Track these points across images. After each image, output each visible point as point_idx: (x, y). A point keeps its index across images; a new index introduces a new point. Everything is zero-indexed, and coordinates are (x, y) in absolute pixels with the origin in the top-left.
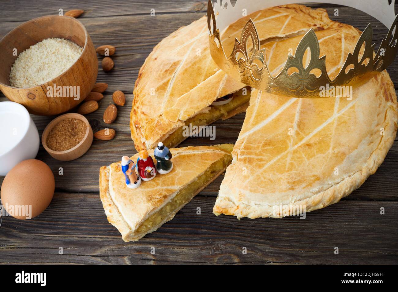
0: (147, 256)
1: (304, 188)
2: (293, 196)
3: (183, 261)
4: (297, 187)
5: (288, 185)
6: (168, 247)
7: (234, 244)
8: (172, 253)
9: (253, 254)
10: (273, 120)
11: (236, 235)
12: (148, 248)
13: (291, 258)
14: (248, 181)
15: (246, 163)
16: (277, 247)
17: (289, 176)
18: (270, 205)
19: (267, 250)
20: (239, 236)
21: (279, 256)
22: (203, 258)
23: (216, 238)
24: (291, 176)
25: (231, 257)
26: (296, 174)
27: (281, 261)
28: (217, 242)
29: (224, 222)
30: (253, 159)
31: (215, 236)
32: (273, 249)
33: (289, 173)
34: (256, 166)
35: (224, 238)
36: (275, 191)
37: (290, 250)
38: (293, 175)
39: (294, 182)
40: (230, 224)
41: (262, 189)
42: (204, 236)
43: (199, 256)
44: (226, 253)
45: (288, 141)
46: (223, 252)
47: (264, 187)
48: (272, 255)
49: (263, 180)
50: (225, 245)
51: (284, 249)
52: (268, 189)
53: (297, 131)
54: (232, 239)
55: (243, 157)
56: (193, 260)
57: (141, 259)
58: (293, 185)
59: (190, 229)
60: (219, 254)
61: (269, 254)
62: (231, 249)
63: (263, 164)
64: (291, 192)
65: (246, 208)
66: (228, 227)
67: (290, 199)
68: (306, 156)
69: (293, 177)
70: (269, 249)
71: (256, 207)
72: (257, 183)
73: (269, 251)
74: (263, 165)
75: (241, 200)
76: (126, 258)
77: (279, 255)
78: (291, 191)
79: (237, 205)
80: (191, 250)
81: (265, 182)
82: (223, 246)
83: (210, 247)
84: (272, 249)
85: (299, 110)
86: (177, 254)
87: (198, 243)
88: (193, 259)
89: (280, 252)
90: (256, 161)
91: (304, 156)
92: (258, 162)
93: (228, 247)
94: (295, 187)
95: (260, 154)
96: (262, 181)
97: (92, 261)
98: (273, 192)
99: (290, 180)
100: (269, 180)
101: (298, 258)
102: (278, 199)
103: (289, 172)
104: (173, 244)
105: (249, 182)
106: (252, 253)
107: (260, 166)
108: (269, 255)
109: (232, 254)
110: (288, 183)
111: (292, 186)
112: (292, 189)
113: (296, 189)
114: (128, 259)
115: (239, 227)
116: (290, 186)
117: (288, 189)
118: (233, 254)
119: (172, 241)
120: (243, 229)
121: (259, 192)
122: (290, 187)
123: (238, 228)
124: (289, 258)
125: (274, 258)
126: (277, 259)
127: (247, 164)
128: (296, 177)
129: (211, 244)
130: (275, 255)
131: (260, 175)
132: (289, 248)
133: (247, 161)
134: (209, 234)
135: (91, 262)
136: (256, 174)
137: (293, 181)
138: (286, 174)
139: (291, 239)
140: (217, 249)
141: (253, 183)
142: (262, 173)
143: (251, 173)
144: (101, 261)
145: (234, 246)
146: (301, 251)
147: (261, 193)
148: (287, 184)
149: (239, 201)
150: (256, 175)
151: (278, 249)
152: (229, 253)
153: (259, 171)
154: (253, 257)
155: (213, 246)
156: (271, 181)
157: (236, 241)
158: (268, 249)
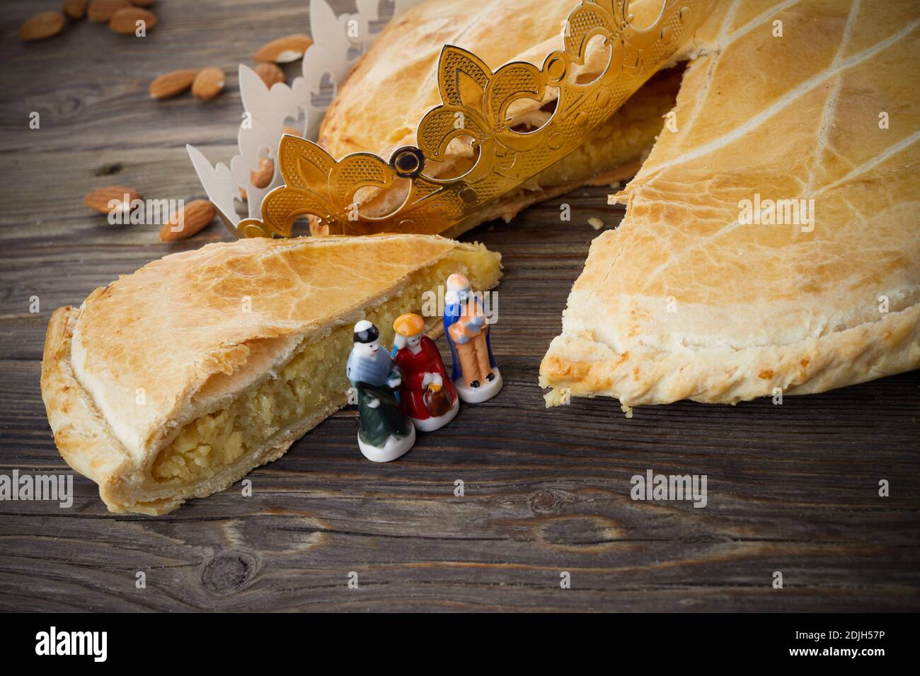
0: (303, 520)
1: (854, 287)
2: (815, 314)
3: (423, 534)
4: (830, 285)
5: (799, 277)
6: (376, 497)
7: (608, 489)
8: (387, 512)
9: (672, 515)
10: (749, 134)
11: (616, 467)
12: (306, 499)
13: (810, 527)
14: (663, 267)
15: (657, 219)
16: (757, 498)
17: (804, 251)
18: (735, 344)
19: (722, 507)
20: (625, 467)
21: (763, 523)
22: (494, 526)
23: (543, 474)
24: (811, 252)
25: (592, 524)
26: (824, 246)
27: (772, 537)
28: (546, 485)
29: (578, 432)
30: (683, 211)
31: (544, 468)
32: (743, 502)
33: (803, 246)
34: (691, 227)
35: (575, 474)
36: (754, 298)
37: (807, 505)
38: (818, 250)
39: (821, 270)
40: (595, 438)
41: (709, 289)
42: (504, 468)
43: (481, 521)
44: (576, 513)
45: (798, 179)
46: (565, 510)
47: (717, 284)
48: (742, 519)
49: (716, 264)
50: (573, 491)
51: (786, 505)
52: (730, 288)
53: (826, 152)
54: (602, 475)
55: (649, 203)
56: (461, 531)
57: (280, 529)
58: (817, 277)
59: (458, 449)
60: (552, 516)
61: (731, 517)
62: (595, 504)
63: (714, 225)
64: (811, 301)
65: (653, 358)
66: (590, 446)
67: (807, 324)
68: (857, 207)
69: (816, 255)
70: (732, 503)
71: (689, 352)
72: (693, 273)
73: (731, 507)
74: (716, 227)
75: (638, 330)
76: (230, 523)
77: (767, 519)
78: (810, 295)
79: (622, 352)
80: (454, 505)
81: (722, 269)
82: (566, 496)
83: (523, 496)
84: (739, 504)
85: (835, 100)
86: (407, 515)
87: (482, 487)
88: (458, 528)
89: (770, 511)
90: (693, 216)
91: (851, 207)
92: (699, 219)
93: (584, 498)
94: (824, 285)
95: (706, 201)
96: (711, 269)
97: (114, 531)
98: (749, 299)
99: (807, 264)
100: (736, 263)
101: (835, 527)
102: (765, 323)
103: (802, 244)
104: (397, 488)
105: (665, 270)
106: (669, 512)
107: (704, 230)
108: (729, 520)
109: (596, 516)
110: (801, 270)
111: (813, 281)
112: (813, 289)
113: (826, 289)
114: (235, 527)
115: (628, 445)
116: (805, 281)
117: (800, 288)
118: (601, 515)
119: (392, 480)
120: (641, 450)
121: (699, 300)
122: (807, 281)
123: (624, 449)
124: (801, 529)
125: (747, 529)
126: (757, 531)
127: (662, 222)
128: (829, 255)
129: (527, 489)
130: (752, 519)
131: (704, 250)
132: (800, 499)
133: (662, 215)
134: (522, 463)
135: (111, 536)
136: (692, 248)
137: (816, 267)
138: (794, 247)
139: (809, 477)
140: (547, 503)
141: (680, 272)
142: (710, 247)
143: (675, 246)
144: (144, 532)
145: (608, 495)
146: (844, 510)
147: (708, 303)
148: (796, 274)
149: (630, 335)
150: (692, 251)
151: (764, 502)
152: (588, 513)
153: (700, 243)
154: (671, 525)
155: (533, 494)
156: (743, 268)
157: (615, 481)
158: (726, 504)
